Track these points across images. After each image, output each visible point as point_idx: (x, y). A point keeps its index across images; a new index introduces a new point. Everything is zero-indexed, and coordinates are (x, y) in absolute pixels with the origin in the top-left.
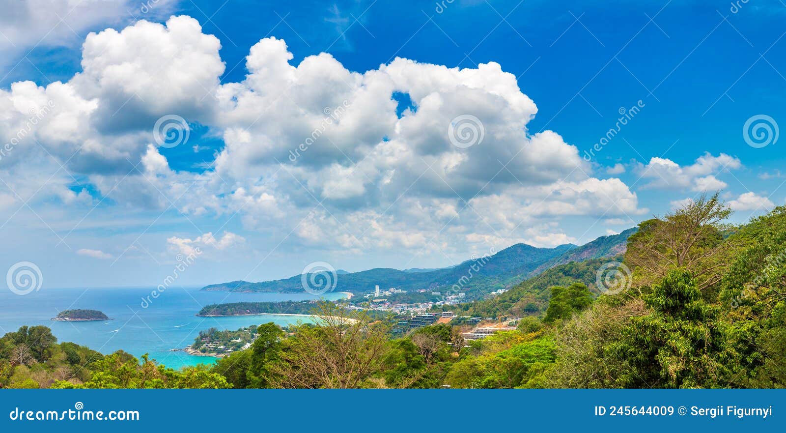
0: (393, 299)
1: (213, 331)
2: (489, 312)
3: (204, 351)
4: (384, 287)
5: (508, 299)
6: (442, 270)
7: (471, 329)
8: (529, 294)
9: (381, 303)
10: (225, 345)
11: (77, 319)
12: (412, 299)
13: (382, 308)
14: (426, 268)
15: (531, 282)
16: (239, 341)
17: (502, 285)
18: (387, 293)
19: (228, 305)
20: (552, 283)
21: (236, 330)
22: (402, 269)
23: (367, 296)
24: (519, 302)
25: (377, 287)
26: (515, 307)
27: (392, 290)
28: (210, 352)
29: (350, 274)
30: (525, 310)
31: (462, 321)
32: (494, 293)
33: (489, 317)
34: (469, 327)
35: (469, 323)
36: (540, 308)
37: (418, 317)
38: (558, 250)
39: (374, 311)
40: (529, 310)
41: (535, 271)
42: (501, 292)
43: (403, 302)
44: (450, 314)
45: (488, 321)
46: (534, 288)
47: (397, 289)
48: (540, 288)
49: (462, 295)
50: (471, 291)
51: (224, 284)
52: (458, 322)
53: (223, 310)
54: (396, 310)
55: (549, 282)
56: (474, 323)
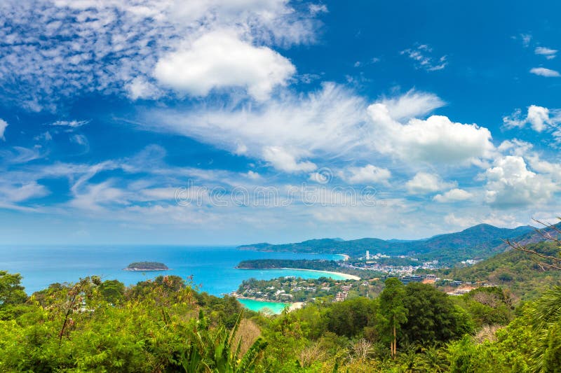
0: (382, 262)
1: (253, 281)
2: (469, 277)
3: (246, 295)
4: (373, 252)
5: (484, 268)
6: (418, 242)
7: (453, 290)
8: (503, 265)
9: (372, 264)
10: (262, 291)
11: (143, 270)
12: (396, 263)
13: (374, 268)
14: (403, 239)
15: (505, 255)
16: (272, 288)
17: (469, 257)
18: (376, 257)
19: (259, 261)
20: (524, 258)
21: (269, 280)
22: (385, 239)
23: (361, 259)
24: (495, 272)
25: (368, 252)
26: (491, 275)
27: (379, 255)
28: (251, 296)
29: (347, 242)
30: (500, 279)
31: (446, 283)
32: (464, 262)
33: (469, 281)
34: (452, 288)
35: (451, 285)
36: (514, 278)
37: (408, 277)
38: (518, 230)
39: (368, 270)
40: (504, 279)
41: (499, 247)
42: (470, 262)
43: (389, 265)
44: (433, 277)
45: (468, 285)
46: (508, 261)
47: (382, 254)
48: (513, 262)
49: (435, 262)
50: (443, 260)
51: (252, 245)
52: (443, 283)
53: (256, 265)
54: (384, 270)
55: (521, 257)
56: (457, 285)
